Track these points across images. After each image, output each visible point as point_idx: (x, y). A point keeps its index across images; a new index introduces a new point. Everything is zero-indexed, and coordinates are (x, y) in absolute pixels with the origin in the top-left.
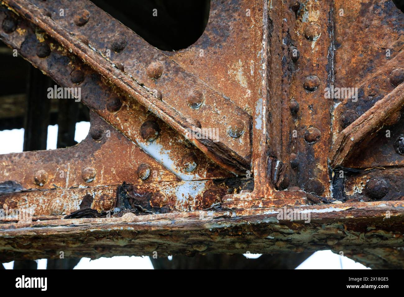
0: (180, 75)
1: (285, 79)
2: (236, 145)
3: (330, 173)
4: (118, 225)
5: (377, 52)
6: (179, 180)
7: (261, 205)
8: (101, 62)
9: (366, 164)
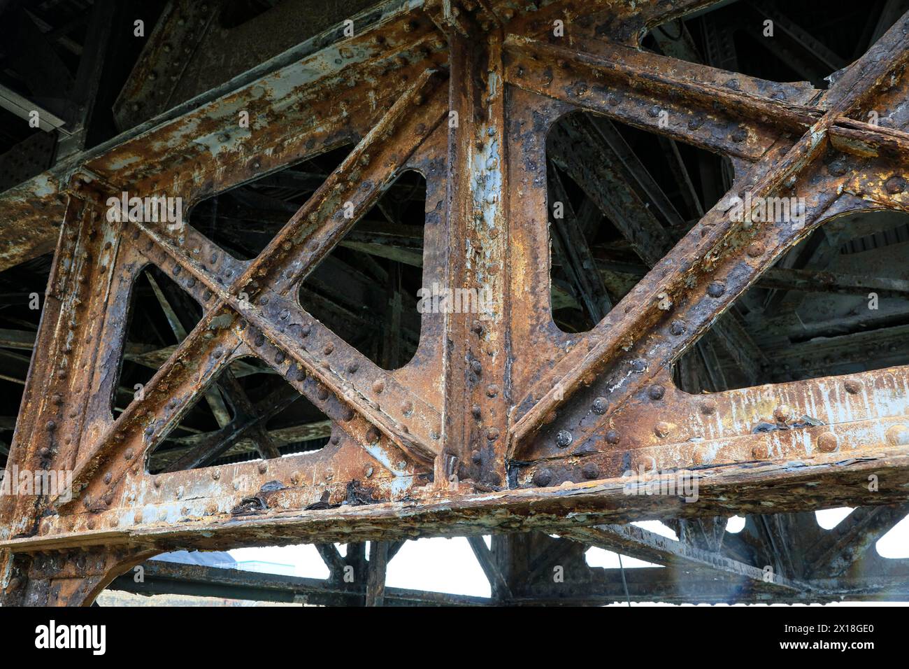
0: (397, 388)
1: (467, 388)
2: (437, 446)
3: (506, 466)
4: (333, 516)
5: (543, 363)
6: (394, 476)
7: (439, 496)
8: (334, 382)
9: (534, 457)
